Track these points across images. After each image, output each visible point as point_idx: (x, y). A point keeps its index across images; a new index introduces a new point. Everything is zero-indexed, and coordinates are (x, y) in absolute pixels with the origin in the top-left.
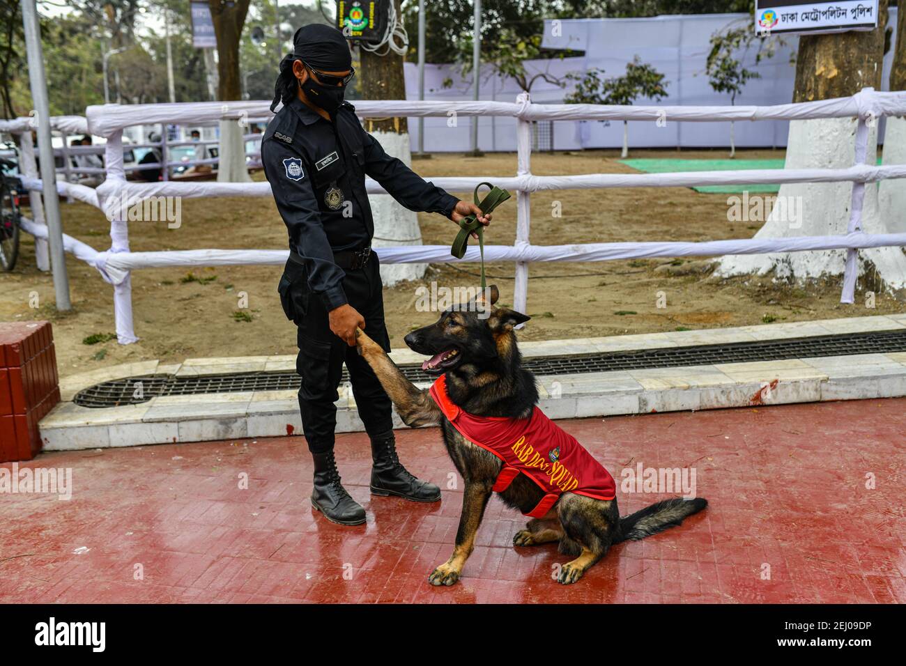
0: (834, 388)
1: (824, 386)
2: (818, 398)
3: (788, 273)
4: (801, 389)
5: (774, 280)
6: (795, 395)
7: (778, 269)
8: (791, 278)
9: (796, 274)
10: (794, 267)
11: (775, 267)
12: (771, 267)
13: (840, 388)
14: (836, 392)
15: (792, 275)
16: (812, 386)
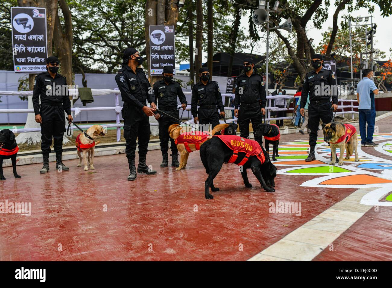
0: (35, 160)
1: (33, 160)
2: (31, 163)
3: (31, 142)
4: (26, 161)
5: (27, 145)
6: (25, 162)
7: (28, 141)
8: (32, 144)
9: (33, 142)
10: (33, 140)
11: (27, 141)
12: (26, 141)
13: (37, 160)
14: (36, 161)
15: (32, 143)
16: (29, 160)
